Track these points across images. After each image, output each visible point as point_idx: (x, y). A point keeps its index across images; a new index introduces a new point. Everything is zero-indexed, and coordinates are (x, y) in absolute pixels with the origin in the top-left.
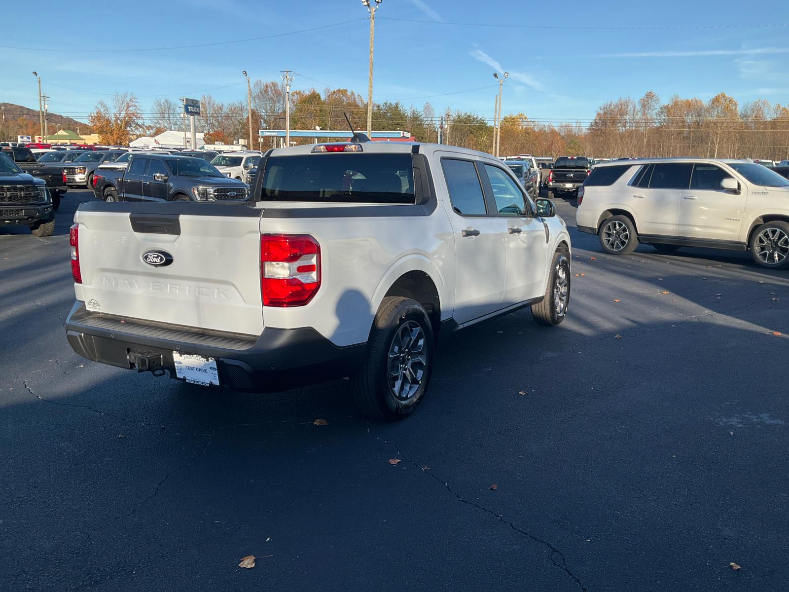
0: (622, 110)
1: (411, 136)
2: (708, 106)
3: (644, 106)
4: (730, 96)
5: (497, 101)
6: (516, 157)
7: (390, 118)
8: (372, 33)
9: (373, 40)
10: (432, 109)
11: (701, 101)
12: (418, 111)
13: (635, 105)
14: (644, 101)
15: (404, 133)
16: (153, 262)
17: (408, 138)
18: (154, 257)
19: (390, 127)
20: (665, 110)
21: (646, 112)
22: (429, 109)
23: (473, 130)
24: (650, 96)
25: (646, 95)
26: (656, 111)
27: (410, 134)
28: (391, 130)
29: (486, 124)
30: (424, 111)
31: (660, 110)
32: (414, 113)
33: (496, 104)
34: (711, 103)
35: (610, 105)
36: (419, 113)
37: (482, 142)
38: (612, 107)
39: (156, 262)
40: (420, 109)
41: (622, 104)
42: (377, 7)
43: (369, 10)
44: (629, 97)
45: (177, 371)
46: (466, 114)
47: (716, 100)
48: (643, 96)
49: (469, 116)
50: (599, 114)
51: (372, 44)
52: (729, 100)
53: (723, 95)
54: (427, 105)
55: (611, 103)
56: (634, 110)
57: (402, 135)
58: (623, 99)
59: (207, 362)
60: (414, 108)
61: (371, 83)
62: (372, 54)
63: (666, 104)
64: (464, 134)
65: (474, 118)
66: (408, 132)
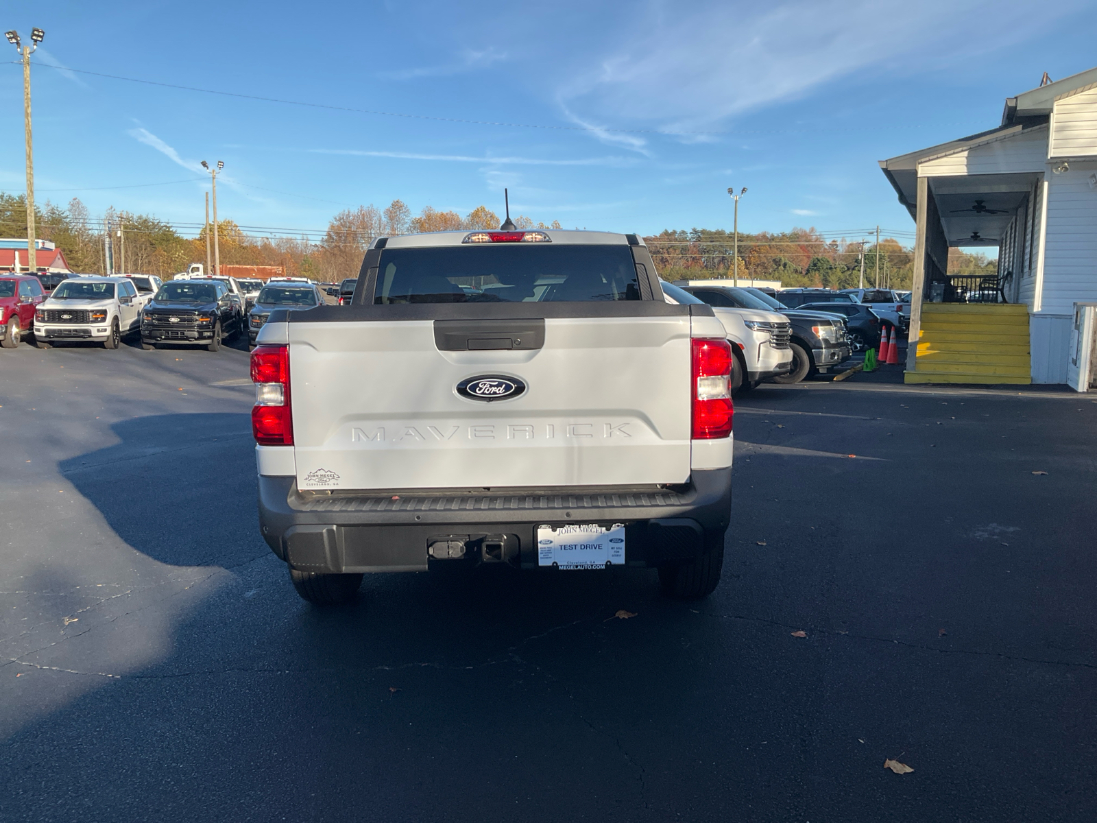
0: (364, 221)
1: (56, 247)
2: (466, 221)
3: (391, 219)
4: (491, 211)
5: (207, 200)
6: (285, 279)
7: (10, 219)
8: (27, 85)
9: (29, 96)
10: (83, 207)
11: (458, 216)
12: (59, 209)
13: (380, 217)
14: (391, 213)
15: (43, 243)
16: (490, 394)
17: (52, 250)
18: (491, 386)
19: (13, 233)
20: (417, 225)
21: (395, 226)
22: (78, 207)
23: (154, 242)
24: (397, 206)
25: (393, 205)
26: (407, 225)
27: (54, 244)
28: (14, 237)
29: (175, 233)
30: (70, 210)
31: (411, 225)
32: (54, 213)
33: (207, 204)
34: (470, 218)
35: (348, 216)
36: (63, 214)
37: (177, 258)
38: (351, 218)
39: (495, 393)
40: (63, 207)
41: (363, 215)
42: (35, 47)
43: (19, 50)
44: (372, 205)
45: (540, 556)
46: (140, 218)
47: (476, 215)
48: (388, 205)
49: (146, 220)
50: (332, 227)
51: (28, 103)
52: (489, 216)
53: (483, 209)
54: (75, 202)
55: (349, 212)
56: (380, 224)
57: (40, 246)
58: (364, 208)
59: (607, 532)
60: (53, 204)
61: (31, 162)
62: (30, 119)
63: (418, 217)
64: (140, 247)
65: (153, 223)
66: (51, 241)
